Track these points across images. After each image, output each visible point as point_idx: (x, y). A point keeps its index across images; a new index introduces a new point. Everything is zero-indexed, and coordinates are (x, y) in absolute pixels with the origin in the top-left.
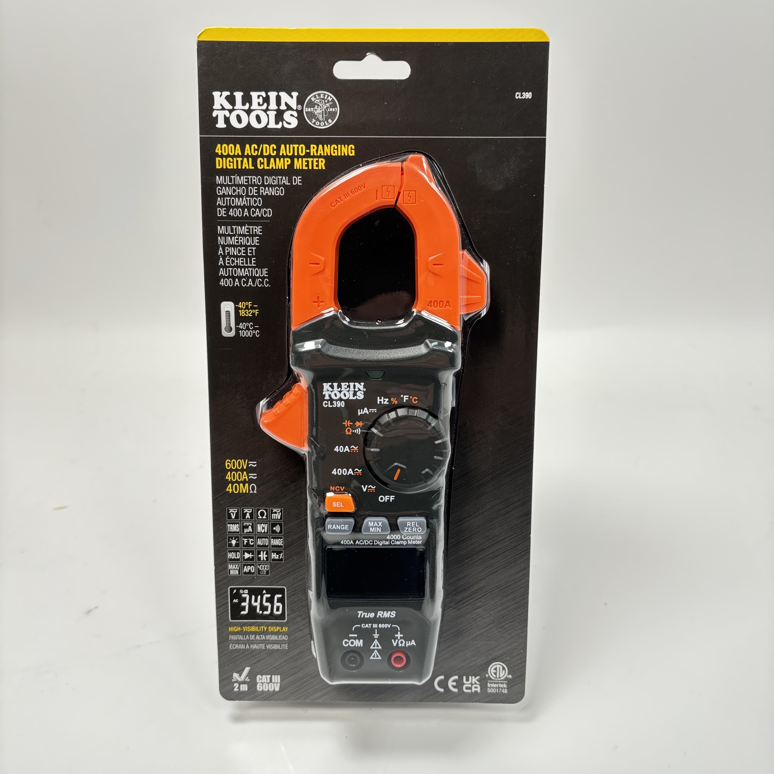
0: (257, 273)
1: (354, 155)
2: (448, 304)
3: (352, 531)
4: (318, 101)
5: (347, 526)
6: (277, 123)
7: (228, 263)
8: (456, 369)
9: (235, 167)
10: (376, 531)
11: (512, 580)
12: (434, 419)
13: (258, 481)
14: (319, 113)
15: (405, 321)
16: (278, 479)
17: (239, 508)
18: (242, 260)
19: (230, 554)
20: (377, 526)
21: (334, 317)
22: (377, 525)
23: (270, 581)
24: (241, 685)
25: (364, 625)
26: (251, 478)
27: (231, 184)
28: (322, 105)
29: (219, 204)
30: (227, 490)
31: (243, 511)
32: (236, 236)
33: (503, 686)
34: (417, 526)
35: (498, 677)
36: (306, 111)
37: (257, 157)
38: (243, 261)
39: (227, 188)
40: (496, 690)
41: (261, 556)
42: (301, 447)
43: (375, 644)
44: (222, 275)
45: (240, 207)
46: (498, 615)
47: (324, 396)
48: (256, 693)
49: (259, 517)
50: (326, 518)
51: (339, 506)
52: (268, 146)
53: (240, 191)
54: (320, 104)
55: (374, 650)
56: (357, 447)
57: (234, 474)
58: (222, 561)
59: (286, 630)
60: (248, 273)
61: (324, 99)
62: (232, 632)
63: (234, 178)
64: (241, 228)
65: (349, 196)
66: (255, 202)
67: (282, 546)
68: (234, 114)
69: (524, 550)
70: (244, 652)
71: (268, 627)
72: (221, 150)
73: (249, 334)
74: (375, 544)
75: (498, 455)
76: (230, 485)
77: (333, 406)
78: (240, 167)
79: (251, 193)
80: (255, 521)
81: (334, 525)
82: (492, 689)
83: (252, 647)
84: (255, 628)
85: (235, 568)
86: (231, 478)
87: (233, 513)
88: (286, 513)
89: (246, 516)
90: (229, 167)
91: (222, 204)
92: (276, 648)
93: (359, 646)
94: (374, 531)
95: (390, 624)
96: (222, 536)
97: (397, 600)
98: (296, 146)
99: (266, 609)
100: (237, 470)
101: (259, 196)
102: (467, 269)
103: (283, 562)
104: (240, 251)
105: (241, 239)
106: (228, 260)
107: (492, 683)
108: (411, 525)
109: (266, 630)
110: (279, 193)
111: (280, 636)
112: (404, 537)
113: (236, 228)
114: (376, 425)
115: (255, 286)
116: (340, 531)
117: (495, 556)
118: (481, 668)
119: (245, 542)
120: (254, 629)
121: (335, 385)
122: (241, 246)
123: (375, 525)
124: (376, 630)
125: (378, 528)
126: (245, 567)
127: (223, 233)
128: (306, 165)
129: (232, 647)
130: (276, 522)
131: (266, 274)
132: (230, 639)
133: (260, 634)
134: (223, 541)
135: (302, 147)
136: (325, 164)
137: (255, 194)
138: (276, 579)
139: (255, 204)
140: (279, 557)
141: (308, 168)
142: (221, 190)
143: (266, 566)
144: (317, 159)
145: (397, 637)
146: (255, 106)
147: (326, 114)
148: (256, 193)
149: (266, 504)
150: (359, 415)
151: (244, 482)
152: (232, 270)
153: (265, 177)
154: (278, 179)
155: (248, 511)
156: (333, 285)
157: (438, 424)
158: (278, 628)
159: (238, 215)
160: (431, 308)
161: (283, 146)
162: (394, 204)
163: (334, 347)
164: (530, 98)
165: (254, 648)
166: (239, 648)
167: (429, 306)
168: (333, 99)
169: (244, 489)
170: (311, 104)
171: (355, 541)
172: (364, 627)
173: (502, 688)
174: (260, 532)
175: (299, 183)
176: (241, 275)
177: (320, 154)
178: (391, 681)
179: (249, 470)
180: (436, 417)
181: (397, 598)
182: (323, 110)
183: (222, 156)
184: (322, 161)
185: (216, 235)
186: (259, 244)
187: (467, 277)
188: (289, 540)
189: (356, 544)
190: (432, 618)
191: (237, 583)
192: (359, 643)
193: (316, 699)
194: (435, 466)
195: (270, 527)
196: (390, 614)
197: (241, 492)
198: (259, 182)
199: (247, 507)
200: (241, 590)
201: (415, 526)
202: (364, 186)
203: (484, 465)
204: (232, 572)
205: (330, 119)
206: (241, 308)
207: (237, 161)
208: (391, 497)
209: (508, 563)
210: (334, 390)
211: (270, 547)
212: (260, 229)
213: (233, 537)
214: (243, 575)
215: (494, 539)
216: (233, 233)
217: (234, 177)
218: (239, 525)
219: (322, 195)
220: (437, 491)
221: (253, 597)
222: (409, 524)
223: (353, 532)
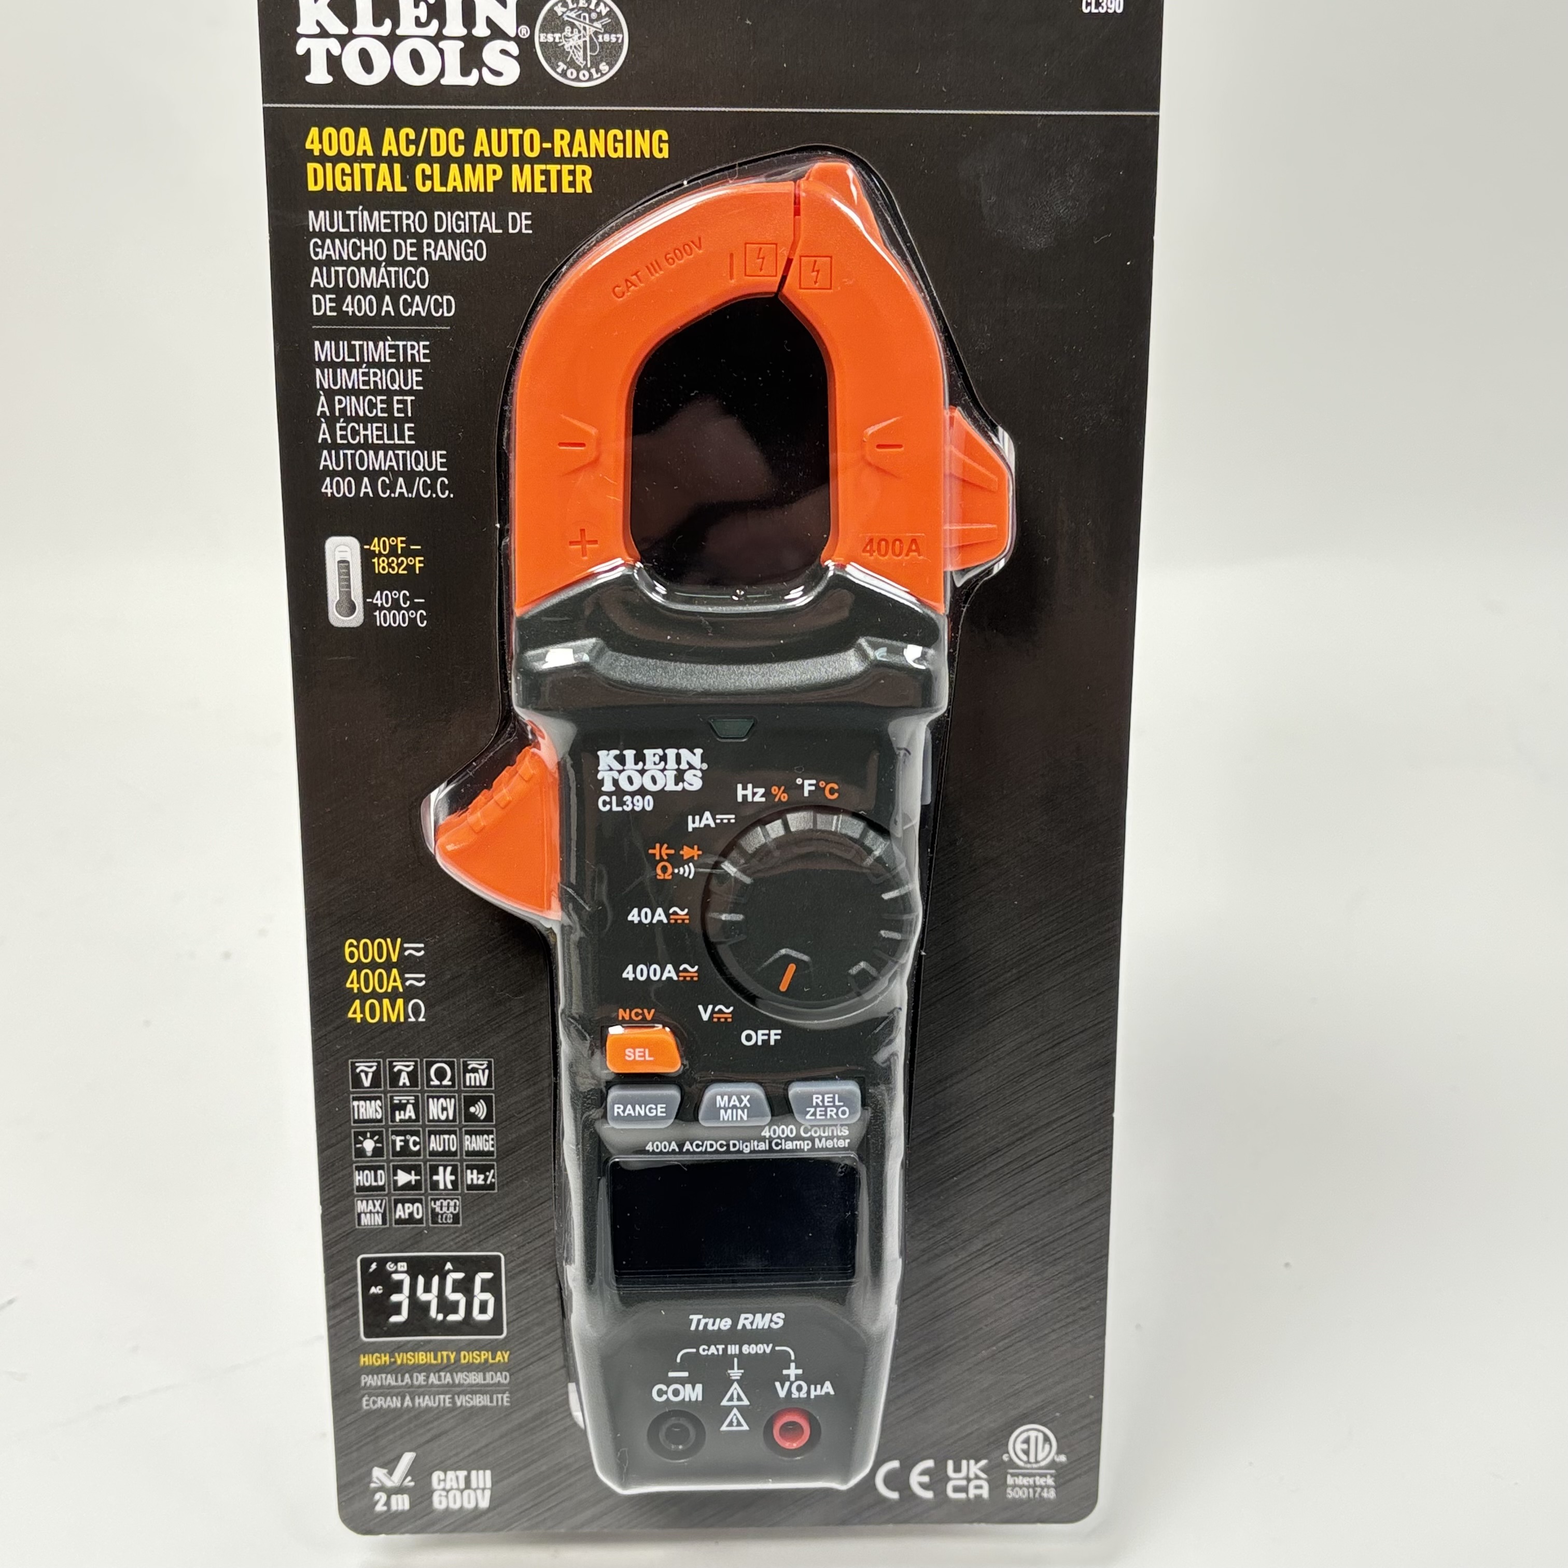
0: (417, 462)
1: (667, 156)
2: (914, 547)
3: (676, 1118)
4: (573, 14)
5: (662, 1108)
6: (465, 72)
7: (343, 437)
8: (936, 711)
9: (358, 188)
10: (735, 1119)
11: (1068, 1224)
12: (881, 840)
13: (428, 992)
14: (575, 47)
15: (805, 593)
16: (480, 986)
17: (381, 1060)
18: (378, 429)
19: (359, 1175)
20: (738, 1105)
21: (626, 581)
22: (737, 1103)
23: (464, 1239)
24: (394, 1498)
25: (706, 1347)
26: (411, 985)
27: (347, 230)
28: (583, 25)
29: (317, 284)
30: (350, 1015)
31: (392, 1067)
32: (361, 368)
33: (1046, 1482)
34: (837, 1103)
35: (1032, 1459)
36: (542, 40)
37: (415, 160)
38: (382, 430)
39: (337, 241)
40: (1029, 1493)
41: (439, 1178)
42: (541, 911)
43: (732, 1395)
44: (326, 467)
45: (372, 291)
46: (1032, 1310)
47: (601, 782)
48: (430, 1516)
49: (433, 1081)
50: (609, 1088)
51: (642, 1059)
52: (442, 132)
53: (372, 249)
54: (576, 23)
55: (730, 1409)
56: (686, 911)
57: (366, 975)
58: (339, 1193)
59: (504, 1358)
60: (394, 463)
61: (587, 10)
62: (367, 1367)
63: (356, 216)
64: (376, 347)
65: (661, 269)
66: (411, 277)
67: (493, 1152)
68: (354, 47)
69: (1097, 1149)
70: (400, 1416)
71: (458, 1353)
72: (321, 142)
73: (399, 618)
74: (732, 1149)
75: (1034, 920)
76: (357, 1002)
77: (625, 808)
78: (369, 188)
79: (399, 254)
80: (422, 1092)
81: (629, 1107)
82: (1017, 1489)
83: (419, 1404)
84: (426, 1357)
85: (373, 1210)
86: (358, 986)
87: (366, 1074)
88: (502, 1071)
89: (399, 1081)
90: (341, 188)
91: (323, 283)
92: (481, 1405)
93: (693, 1399)
94: (730, 1119)
95: (771, 1345)
96: (339, 1130)
97: (789, 1286)
98: (516, 132)
99: (452, 1307)
100: (373, 966)
101: (420, 262)
102: (962, 456)
103: (496, 1191)
104: (372, 406)
105: (375, 375)
106: (342, 429)
107: (1017, 1475)
108: (823, 1101)
109: (455, 1362)
110: (473, 254)
111: (489, 1375)
112: (806, 1132)
113: (361, 346)
114: (734, 854)
115: (414, 496)
116: (646, 1119)
117: (1025, 1166)
118: (991, 1440)
119: (399, 1144)
120: (423, 1360)
121: (630, 754)
122: (376, 392)
123: (732, 1103)
124: (736, 1360)
125: (740, 1111)
126: (400, 1206)
127: (329, 359)
128: (542, 182)
129: (367, 1405)
130: (477, 1094)
131: (442, 465)
132: (363, 1384)
133: (439, 1371)
134: (343, 1143)
135: (532, 136)
136: (591, 180)
137: (409, 258)
138: (477, 1233)
139: (410, 284)
140: (485, 1179)
141: (549, 188)
142: (322, 247)
143: (452, 1203)
144: (571, 167)
145: (788, 1376)
146: (406, 27)
147: (593, 49)
148: (412, 254)
149: (449, 1050)
150: (690, 829)
151: (393, 996)
152: (353, 456)
153: (436, 213)
154: (471, 217)
155: (404, 1067)
156: (620, 500)
157: (889, 851)
158: (485, 1355)
159: (365, 311)
160: (872, 558)
161: (481, 133)
162: (775, 289)
163: (624, 659)
164: (1119, 11)
165: (423, 1405)
166: (385, 1406)
167: (867, 552)
168: (611, 10)
169: (393, 1012)
170: (555, 23)
171: (681, 1146)
172: (706, 1353)
173: (1042, 1487)
174: (436, 1118)
175: (526, 229)
176: (377, 468)
177: (580, 153)
178: (773, 1482)
179: (406, 965)
180: (884, 832)
181: (787, 1281)
182: (584, 39)
183: (323, 159)
184: (584, 173)
185: (310, 364)
186: (421, 388)
187: (961, 477)
188: (510, 1139)
189: (684, 1150)
190: (874, 1329)
191: (381, 1246)
192: (693, 1393)
193: (582, 1525)
194: (885, 956)
195: (460, 1105)
196: (771, 1321)
197: (385, 1020)
198: (421, 227)
199: (401, 1056)
200: (390, 1263)
201: (831, 1104)
202: (697, 244)
203: (1000, 944)
204: (365, 1220)
205: (604, 63)
206: (377, 552)
207: (363, 172)
208: (773, 1032)
209: (1058, 1183)
210: (625, 768)
211: (461, 1155)
212: (425, 347)
213: (366, 1132)
214: (394, 1225)
215: (1022, 1125)
216: (353, 360)
217: (356, 212)
218: (381, 1101)
219: (590, 267)
220: (885, 1018)
221: (421, 1280)
222: (817, 1098)
223: (677, 1121)
